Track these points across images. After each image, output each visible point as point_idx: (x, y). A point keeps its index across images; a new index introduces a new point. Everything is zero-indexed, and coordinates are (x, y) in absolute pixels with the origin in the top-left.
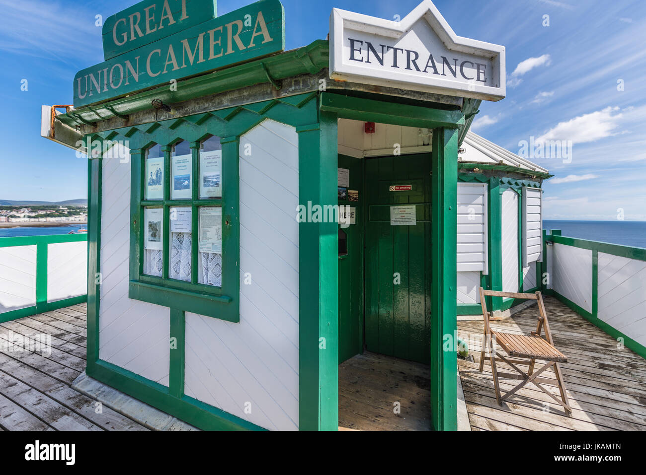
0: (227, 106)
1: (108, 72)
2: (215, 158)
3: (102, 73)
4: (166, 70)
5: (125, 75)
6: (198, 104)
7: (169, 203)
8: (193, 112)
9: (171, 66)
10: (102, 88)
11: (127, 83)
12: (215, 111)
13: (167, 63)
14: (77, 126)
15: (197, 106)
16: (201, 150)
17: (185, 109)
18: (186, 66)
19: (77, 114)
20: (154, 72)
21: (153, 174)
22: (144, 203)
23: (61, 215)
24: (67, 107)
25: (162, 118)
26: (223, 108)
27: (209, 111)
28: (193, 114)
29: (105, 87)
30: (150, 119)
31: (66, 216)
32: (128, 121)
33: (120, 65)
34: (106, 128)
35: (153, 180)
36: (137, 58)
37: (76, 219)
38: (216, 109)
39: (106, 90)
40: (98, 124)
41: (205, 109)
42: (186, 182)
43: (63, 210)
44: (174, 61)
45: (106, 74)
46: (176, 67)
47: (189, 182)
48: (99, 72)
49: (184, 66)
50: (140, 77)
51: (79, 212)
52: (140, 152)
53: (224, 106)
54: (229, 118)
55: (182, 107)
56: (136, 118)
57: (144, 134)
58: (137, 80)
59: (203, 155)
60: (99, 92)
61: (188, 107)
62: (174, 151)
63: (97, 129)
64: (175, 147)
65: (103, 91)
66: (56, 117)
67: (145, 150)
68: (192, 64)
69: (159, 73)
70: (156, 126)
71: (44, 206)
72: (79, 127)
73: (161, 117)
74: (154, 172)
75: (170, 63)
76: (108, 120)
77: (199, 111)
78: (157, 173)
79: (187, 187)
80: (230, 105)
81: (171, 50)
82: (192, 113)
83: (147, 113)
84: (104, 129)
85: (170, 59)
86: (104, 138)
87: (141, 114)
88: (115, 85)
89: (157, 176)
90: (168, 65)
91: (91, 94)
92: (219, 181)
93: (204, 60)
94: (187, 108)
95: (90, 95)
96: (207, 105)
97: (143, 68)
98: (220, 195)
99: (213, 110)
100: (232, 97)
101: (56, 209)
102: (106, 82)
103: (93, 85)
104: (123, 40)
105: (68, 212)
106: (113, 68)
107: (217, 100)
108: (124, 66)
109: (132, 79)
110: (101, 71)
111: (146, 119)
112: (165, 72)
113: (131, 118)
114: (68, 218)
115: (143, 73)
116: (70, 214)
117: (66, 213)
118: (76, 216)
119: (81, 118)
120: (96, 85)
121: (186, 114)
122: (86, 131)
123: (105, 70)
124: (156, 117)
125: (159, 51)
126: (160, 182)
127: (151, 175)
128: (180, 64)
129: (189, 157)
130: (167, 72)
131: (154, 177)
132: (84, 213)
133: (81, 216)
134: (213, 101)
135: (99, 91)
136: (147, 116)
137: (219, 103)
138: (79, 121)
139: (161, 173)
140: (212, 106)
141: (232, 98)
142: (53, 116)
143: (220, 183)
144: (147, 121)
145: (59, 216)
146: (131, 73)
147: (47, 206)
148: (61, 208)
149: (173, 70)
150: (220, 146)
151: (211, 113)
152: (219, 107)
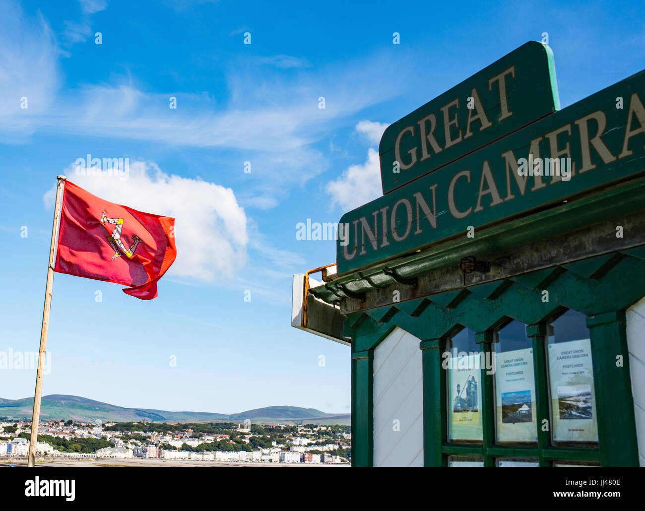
0: (594, 252)
1: (389, 213)
2: (578, 356)
3: (380, 216)
4: (481, 206)
5: (414, 217)
6: (537, 250)
7: (495, 451)
8: (530, 266)
9: (488, 198)
10: (380, 241)
11: (419, 231)
12: (571, 262)
13: (482, 193)
14: (336, 301)
15: (536, 255)
16: (550, 338)
17: (515, 262)
18: (513, 197)
19: (340, 284)
20: (461, 209)
21: (461, 389)
22: (447, 449)
23: (240, 446)
24: (324, 270)
25: (474, 281)
26: (585, 257)
27: (558, 264)
28: (529, 270)
29: (385, 239)
30: (453, 283)
31: (246, 449)
32: (416, 287)
33: (406, 200)
34: (381, 302)
35: (461, 400)
36: (433, 188)
37: (264, 458)
38: (572, 260)
39: (385, 243)
40: (368, 295)
41: (551, 260)
42: (525, 408)
43: (243, 434)
44: (493, 189)
45: (385, 217)
46: (497, 200)
47: (530, 406)
48: (375, 214)
49: (510, 197)
50: (438, 219)
51: (270, 441)
52: (437, 346)
53: (586, 254)
54: (599, 275)
55: (509, 258)
56: (430, 281)
57: (444, 310)
58: (434, 224)
59: (555, 349)
60: (376, 248)
61: (519, 257)
62: (497, 341)
63: (366, 304)
64: (499, 333)
65: (382, 246)
66: (311, 291)
67: (445, 341)
68: (523, 193)
69: (470, 210)
70: (464, 294)
71: (212, 424)
72: (339, 301)
73: (472, 279)
74: (464, 386)
75: (486, 192)
76: (384, 288)
77: (541, 265)
78: (469, 387)
79: (526, 418)
80: (598, 250)
81: (486, 171)
82: (527, 269)
83: (447, 272)
84: (378, 303)
85: (486, 187)
86: (378, 319)
87: (437, 275)
88: (400, 235)
89: (468, 394)
90: (483, 197)
91: (363, 252)
92: (590, 408)
93: (544, 185)
94: (518, 260)
95: (361, 254)
96: (554, 253)
97: (442, 204)
98: (596, 439)
99: (565, 262)
100: (603, 234)
101: (231, 431)
102: (385, 231)
103: (366, 235)
104: (411, 161)
105: (251, 440)
106: (395, 207)
107: (573, 243)
108: (413, 202)
109: (425, 222)
110: (377, 212)
111: (446, 283)
112: (479, 208)
113: (422, 282)
114: (250, 454)
115: (443, 213)
116: (255, 445)
117: (248, 441)
118: (266, 451)
119: (344, 289)
120: (371, 237)
121: (516, 272)
122: (349, 308)
123: (384, 211)
124: (464, 279)
125: (467, 173)
126: (475, 404)
127: (459, 391)
128: (503, 194)
129: (527, 354)
130: (481, 208)
131: (464, 396)
132: (278, 443)
133: (273, 451)
134: (566, 244)
135: (375, 245)
136: (448, 277)
137: (577, 248)
138: (341, 293)
139: (476, 386)
140: (565, 254)
141: (600, 237)
142: (306, 291)
143: (594, 411)
144: (448, 287)
145: (236, 450)
146: (424, 213)
147: (217, 424)
148: (239, 430)
149: (492, 205)
150: (587, 330)
151: (563, 266)
152: (579, 255)
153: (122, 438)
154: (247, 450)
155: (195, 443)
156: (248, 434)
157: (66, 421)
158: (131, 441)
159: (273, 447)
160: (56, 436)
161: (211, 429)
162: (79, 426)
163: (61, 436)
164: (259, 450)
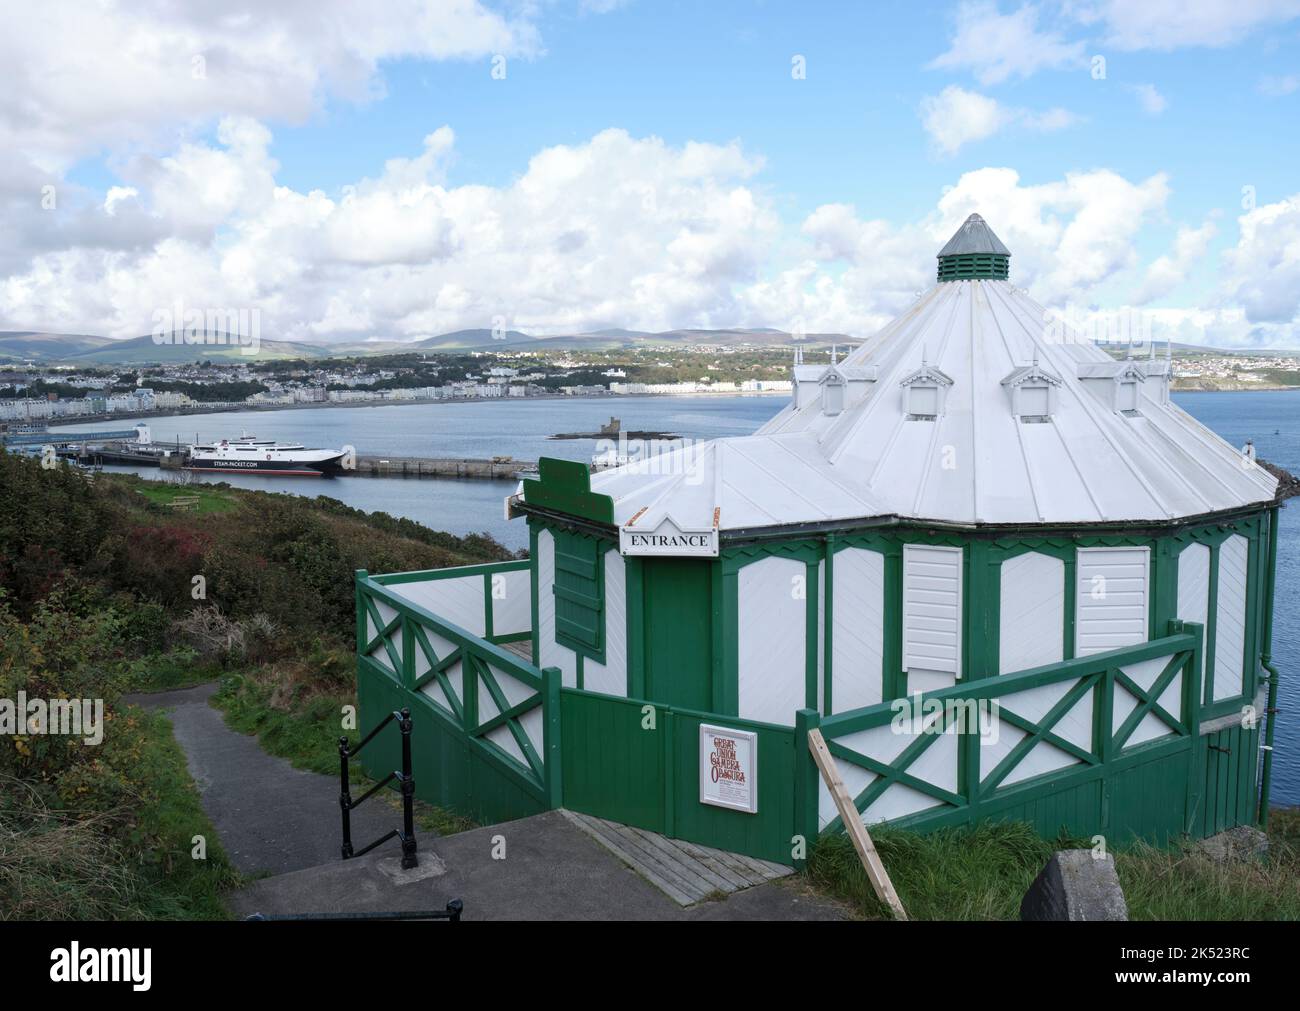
51: (463, 373)
105: (439, 373)
117: (436, 374)
132: (473, 375)
153: (278, 380)
154: (437, 385)
155: (371, 381)
156: (435, 366)
157: (202, 363)
158: (291, 383)
159: (467, 379)
160: (191, 382)
161: (388, 362)
162: (220, 369)
163: (198, 383)
164: (450, 384)
